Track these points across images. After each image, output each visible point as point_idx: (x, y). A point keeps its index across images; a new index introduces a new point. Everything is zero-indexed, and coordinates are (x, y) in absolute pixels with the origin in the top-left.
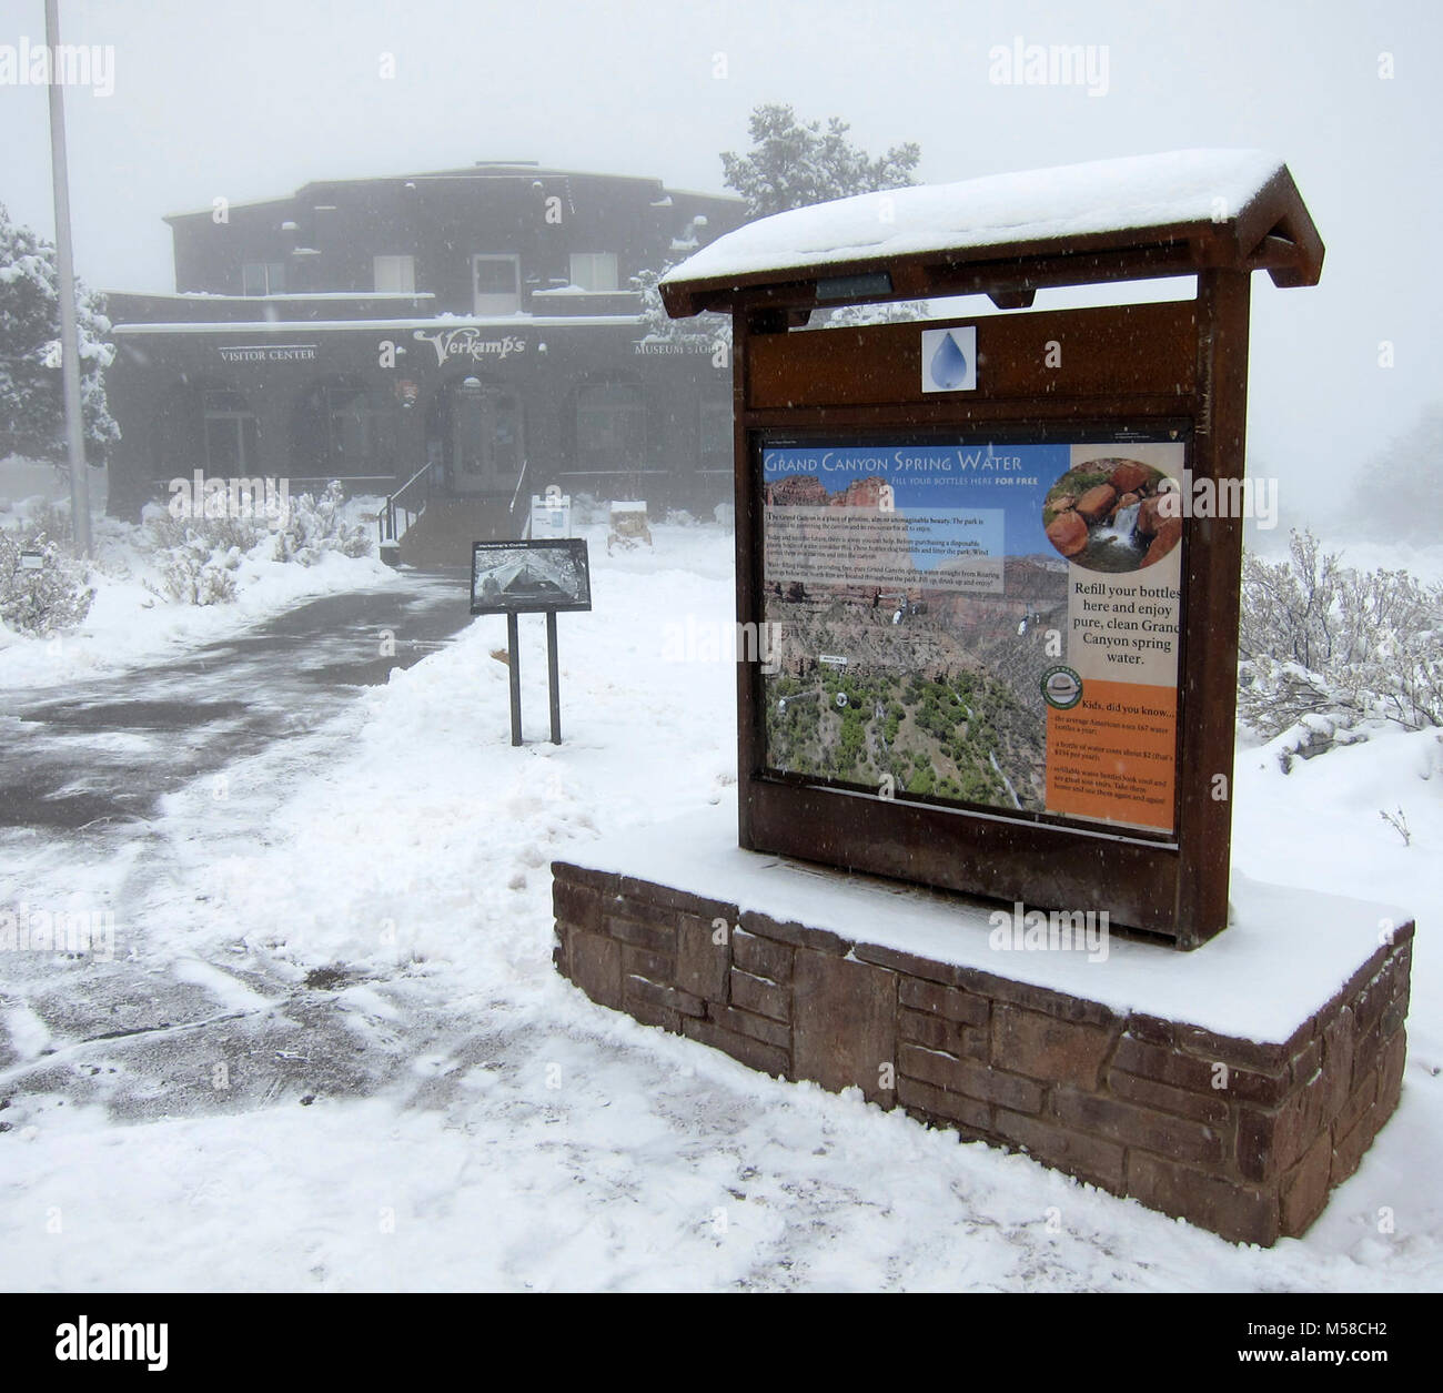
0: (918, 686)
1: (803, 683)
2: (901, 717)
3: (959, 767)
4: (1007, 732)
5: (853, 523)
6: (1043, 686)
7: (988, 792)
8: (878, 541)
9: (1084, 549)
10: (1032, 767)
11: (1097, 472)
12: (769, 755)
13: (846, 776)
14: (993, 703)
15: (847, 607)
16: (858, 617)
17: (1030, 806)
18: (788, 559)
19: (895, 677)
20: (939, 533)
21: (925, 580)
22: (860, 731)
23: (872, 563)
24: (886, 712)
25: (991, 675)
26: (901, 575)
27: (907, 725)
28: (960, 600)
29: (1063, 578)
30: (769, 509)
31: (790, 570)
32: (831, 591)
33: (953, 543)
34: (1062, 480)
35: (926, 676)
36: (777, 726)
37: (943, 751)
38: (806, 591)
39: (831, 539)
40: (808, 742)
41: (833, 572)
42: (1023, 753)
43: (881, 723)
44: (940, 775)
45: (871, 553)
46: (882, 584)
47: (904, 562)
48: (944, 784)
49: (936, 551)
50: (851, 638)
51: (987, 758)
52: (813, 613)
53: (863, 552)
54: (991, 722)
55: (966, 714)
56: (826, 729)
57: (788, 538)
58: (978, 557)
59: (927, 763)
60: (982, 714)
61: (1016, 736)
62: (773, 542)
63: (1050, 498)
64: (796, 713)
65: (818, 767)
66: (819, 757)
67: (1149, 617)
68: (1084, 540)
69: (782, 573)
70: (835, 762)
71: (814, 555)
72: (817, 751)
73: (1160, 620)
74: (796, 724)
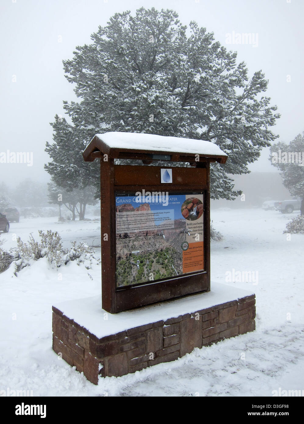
0: (156, 253)
1: (127, 260)
2: (153, 262)
3: (166, 270)
4: (175, 259)
5: (141, 215)
6: (182, 247)
7: (172, 274)
8: (147, 219)
9: (188, 216)
10: (180, 265)
11: (190, 200)
12: (117, 284)
13: (140, 282)
14: (172, 253)
15: (139, 237)
16: (142, 239)
17: (180, 274)
18: (123, 227)
19: (151, 252)
20: (161, 216)
21: (158, 227)
22: (143, 269)
23: (145, 225)
24: (149, 262)
25: (172, 247)
26: (152, 227)
27: (154, 264)
28: (166, 231)
29: (185, 223)
30: (118, 213)
31: (123, 230)
32: (135, 234)
33: (164, 218)
34: (184, 202)
35: (158, 250)
36: (120, 275)
37: (162, 268)
38: (128, 235)
39: (135, 220)
40: (129, 276)
41: (136, 228)
42: (178, 262)
43: (148, 265)
44: (162, 273)
45: (145, 222)
46: (148, 230)
47: (153, 224)
48: (163, 275)
49: (160, 220)
50: (140, 245)
51: (172, 266)
52: (130, 240)
53: (143, 223)
54: (172, 257)
55: (167, 257)
56: (134, 271)
57: (123, 221)
58: (169, 220)
59: (159, 271)
60: (170, 256)
61: (177, 259)
62: (119, 222)
63: (182, 206)
64: (125, 269)
65: (132, 282)
66: (132, 279)
67: (199, 228)
68: (188, 214)
69: (121, 231)
70: (136, 279)
71: (130, 225)
72: (131, 278)
73: (201, 229)
74: (125, 272)
